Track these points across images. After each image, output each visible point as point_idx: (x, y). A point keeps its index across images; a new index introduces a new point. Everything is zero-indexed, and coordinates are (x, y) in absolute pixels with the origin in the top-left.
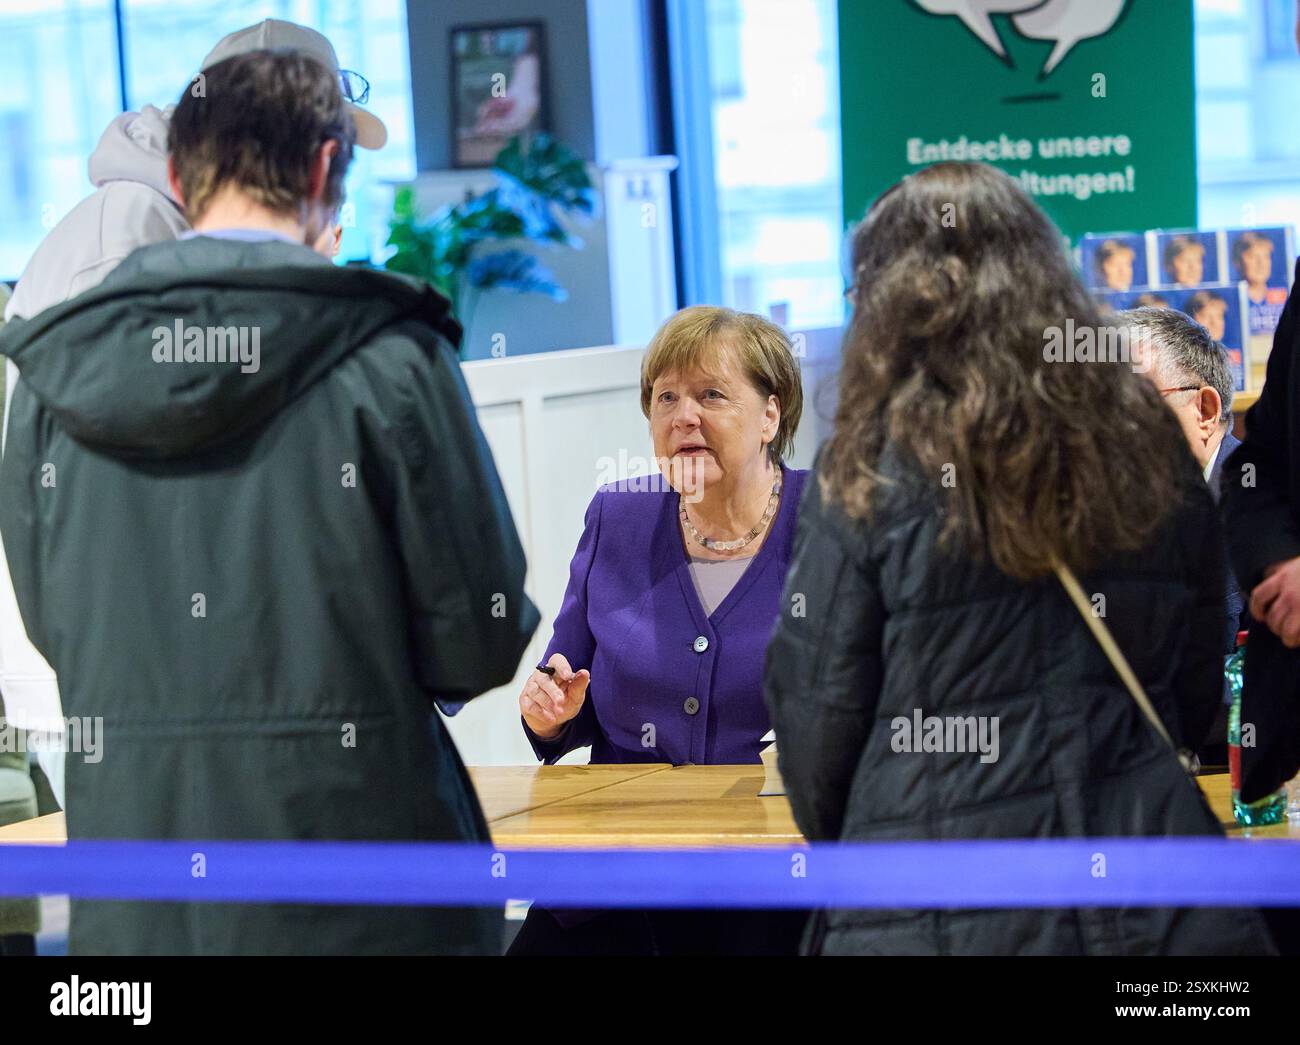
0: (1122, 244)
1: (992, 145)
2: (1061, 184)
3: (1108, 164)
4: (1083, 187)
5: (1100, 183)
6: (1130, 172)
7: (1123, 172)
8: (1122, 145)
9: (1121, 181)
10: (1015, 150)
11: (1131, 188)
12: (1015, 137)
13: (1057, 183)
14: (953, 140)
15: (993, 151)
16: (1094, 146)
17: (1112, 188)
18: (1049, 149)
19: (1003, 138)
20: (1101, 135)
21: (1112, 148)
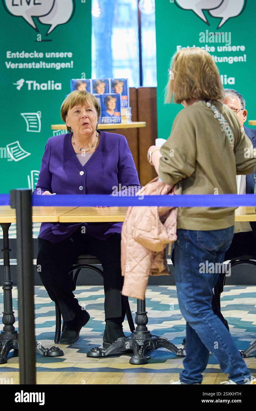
0: (83, 82)
2: (52, 65)
3: (66, 60)
4: (58, 66)
5: (63, 65)
6: (72, 62)
7: (70, 63)
8: (70, 55)
9: (69, 65)
10: (38, 55)
11: (72, 67)
14: (20, 52)
15: (32, 55)
16: (62, 55)
17: (67, 67)
18: (48, 55)
19: (35, 52)
20: (64, 52)
21: (67, 55)
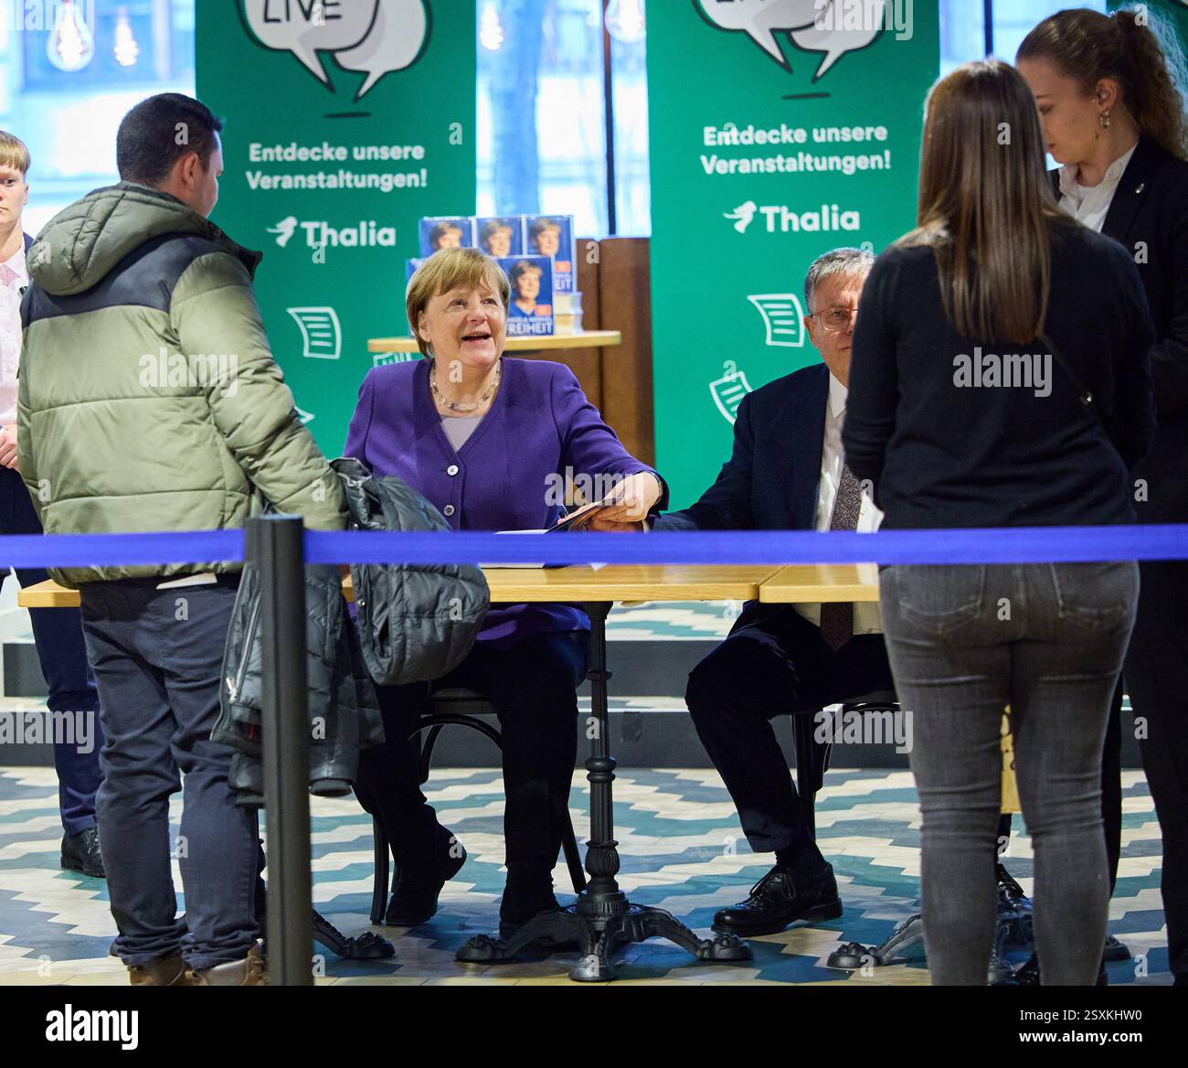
0: (453, 225)
1: (317, 149)
2: (370, 180)
3: (407, 166)
4: (387, 183)
5: (400, 180)
6: (424, 172)
7: (419, 173)
8: (418, 154)
9: (417, 180)
10: (334, 153)
11: (424, 185)
12: (334, 144)
13: (367, 179)
14: (286, 145)
15: (317, 154)
16: (397, 153)
17: (410, 185)
18: (360, 154)
19: (325, 145)
20: (401, 145)
21: (410, 153)
